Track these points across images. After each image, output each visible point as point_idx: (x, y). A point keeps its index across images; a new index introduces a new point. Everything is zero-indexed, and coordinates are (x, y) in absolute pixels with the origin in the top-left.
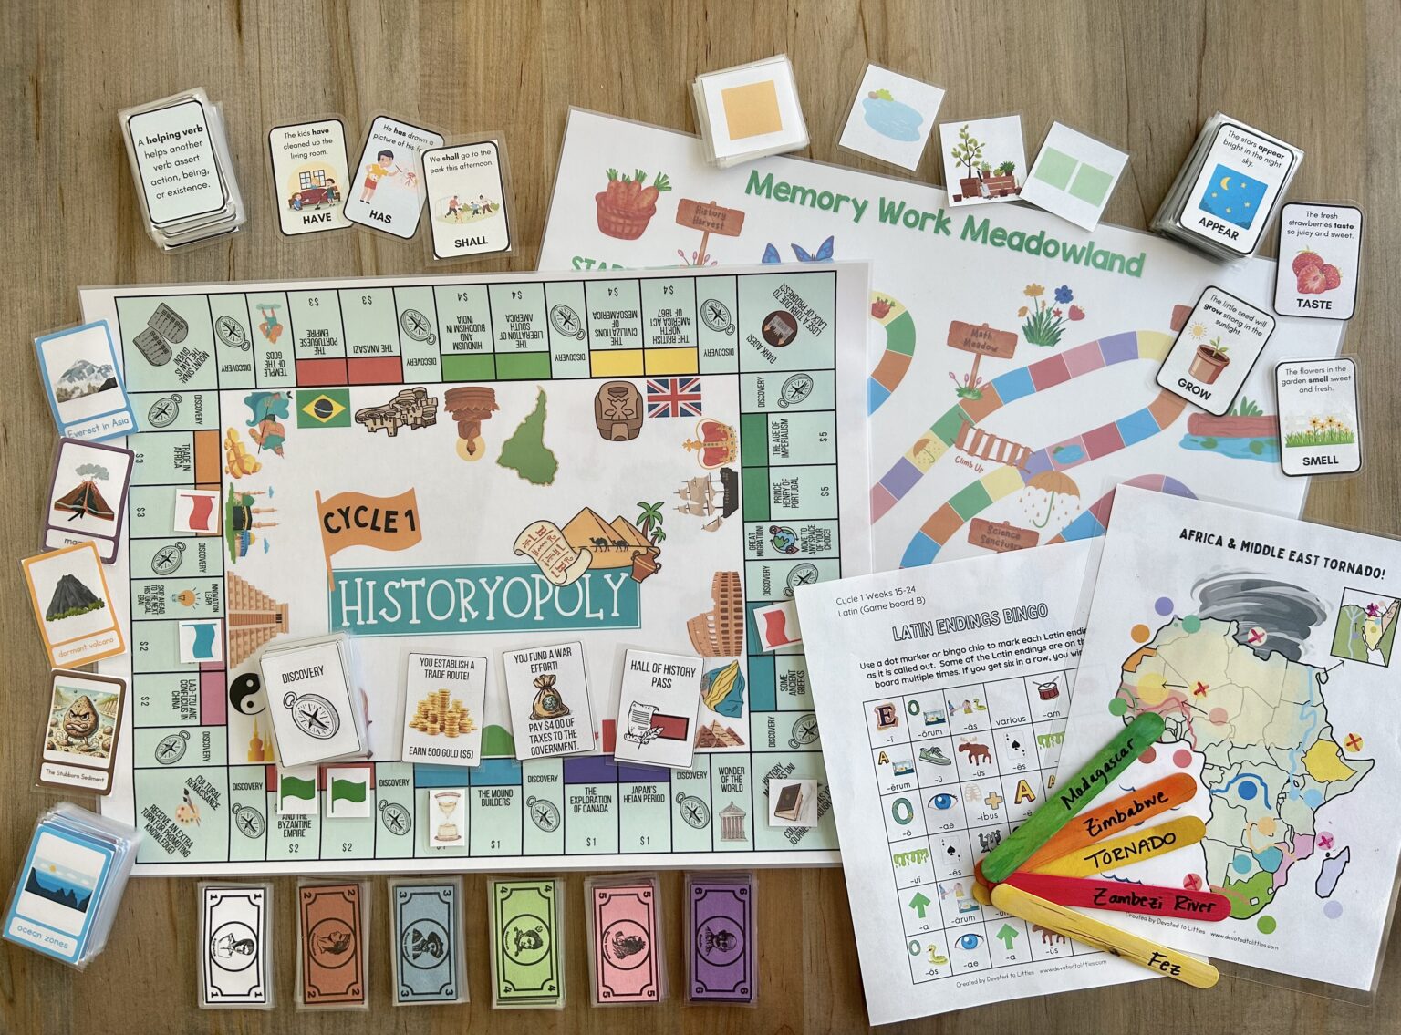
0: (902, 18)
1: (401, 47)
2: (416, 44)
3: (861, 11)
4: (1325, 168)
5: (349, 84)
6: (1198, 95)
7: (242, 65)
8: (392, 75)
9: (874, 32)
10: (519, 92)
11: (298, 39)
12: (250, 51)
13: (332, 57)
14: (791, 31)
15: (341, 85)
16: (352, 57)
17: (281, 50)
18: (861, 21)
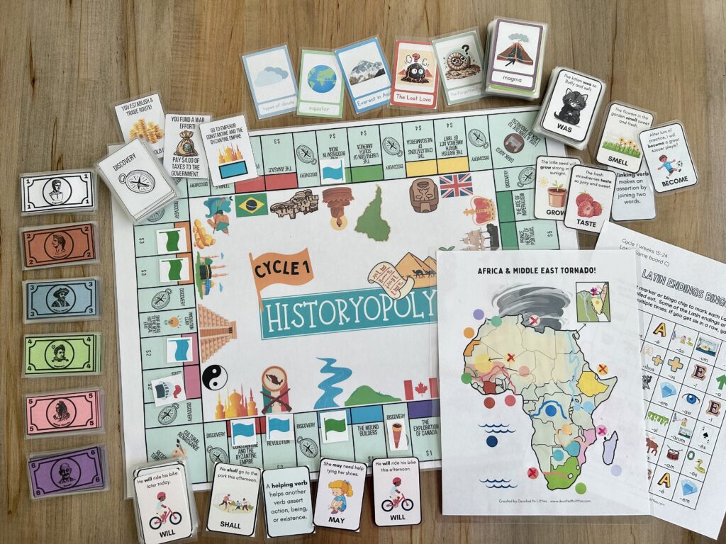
0: (449, 12)
1: (163, 15)
2: (172, 13)
3: (425, 7)
4: (683, 103)
5: (132, 35)
6: (613, 61)
7: (70, 22)
8: (157, 31)
9: (432, 18)
10: (230, 43)
11: (104, 8)
12: (76, 14)
13: (123, 18)
14: (386, 16)
15: (127, 35)
16: (134, 20)
17: (94, 14)
18: (425, 14)
